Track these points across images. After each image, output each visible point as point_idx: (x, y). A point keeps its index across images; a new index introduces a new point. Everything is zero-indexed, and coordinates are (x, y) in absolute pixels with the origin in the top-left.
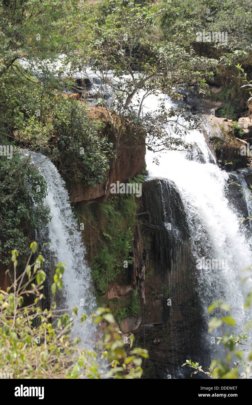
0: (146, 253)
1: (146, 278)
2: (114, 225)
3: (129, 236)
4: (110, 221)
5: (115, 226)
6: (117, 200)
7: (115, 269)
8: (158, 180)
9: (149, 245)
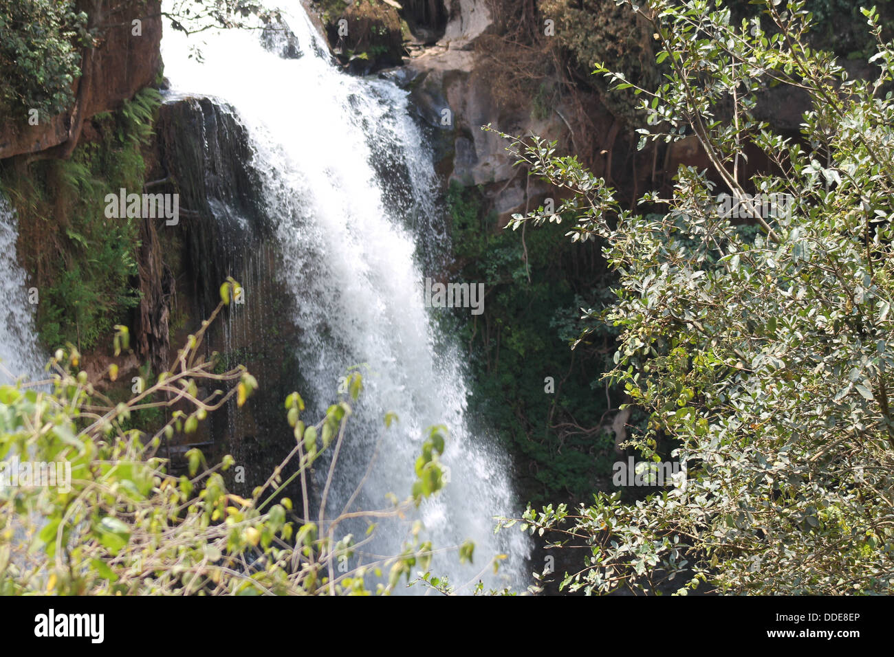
0: (169, 278)
1: (170, 336)
2: (91, 212)
3: (128, 238)
4: (83, 203)
5: (95, 213)
6: (97, 151)
7: (97, 317)
8: (194, 101)
9: (176, 257)
